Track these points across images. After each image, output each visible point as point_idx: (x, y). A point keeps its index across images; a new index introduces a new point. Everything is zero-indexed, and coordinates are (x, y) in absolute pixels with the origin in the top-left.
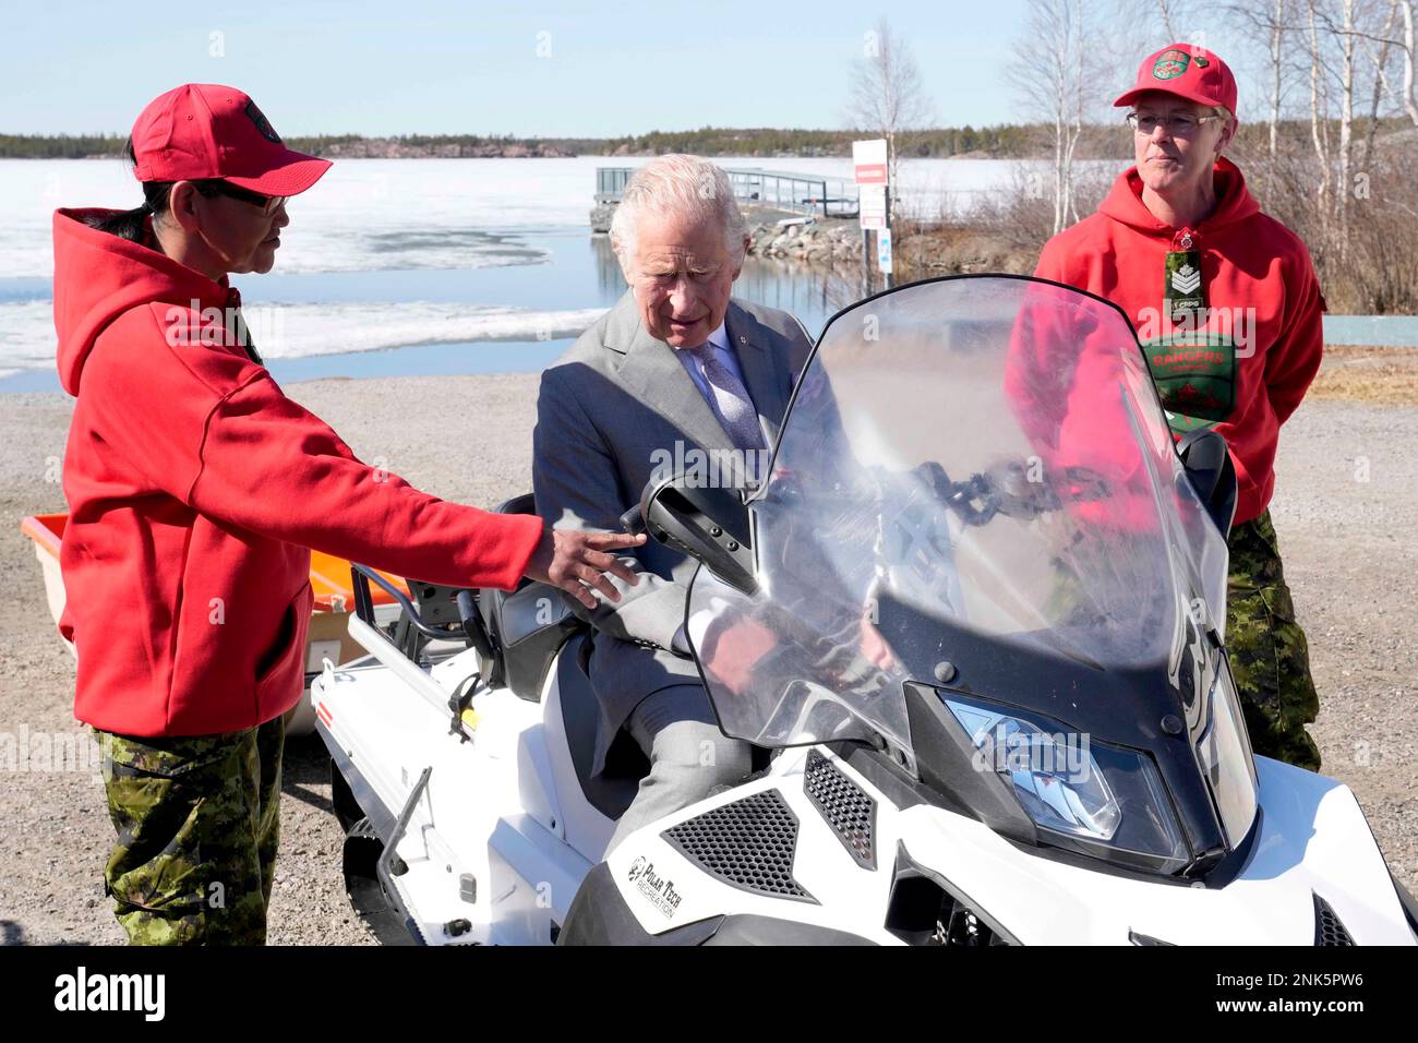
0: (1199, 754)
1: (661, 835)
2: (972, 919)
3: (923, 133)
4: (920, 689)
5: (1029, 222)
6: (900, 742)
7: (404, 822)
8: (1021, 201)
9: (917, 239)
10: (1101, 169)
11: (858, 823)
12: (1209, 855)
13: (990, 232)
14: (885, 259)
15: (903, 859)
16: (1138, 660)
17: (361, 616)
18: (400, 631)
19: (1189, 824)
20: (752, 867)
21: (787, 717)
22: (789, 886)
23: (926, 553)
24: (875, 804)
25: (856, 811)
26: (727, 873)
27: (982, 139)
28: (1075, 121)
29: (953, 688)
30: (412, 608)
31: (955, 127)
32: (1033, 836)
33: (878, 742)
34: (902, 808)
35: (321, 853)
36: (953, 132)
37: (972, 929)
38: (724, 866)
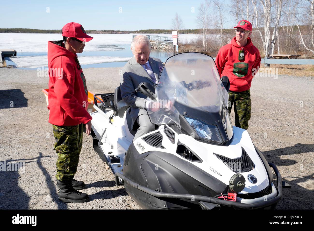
0: (224, 126)
1: (142, 139)
2: (190, 151)
3: (183, 30)
4: (181, 116)
5: (199, 44)
6: (178, 124)
7: (102, 137)
8: (198, 41)
9: (182, 46)
10: (210, 36)
11: (172, 137)
12: (226, 141)
13: (193, 45)
14: (177, 49)
15: (179, 142)
16: (215, 111)
17: (95, 105)
18: (101, 107)
19: (223, 137)
20: (156, 143)
21: (161, 120)
22: (161, 146)
23: (182, 95)
24: (175, 134)
25: (172, 135)
26: (152, 144)
27: (192, 31)
28: (206, 28)
29: (187, 116)
30: (103, 104)
31: (188, 29)
32: (199, 138)
33: (175, 124)
34: (179, 134)
35: (89, 142)
36: (188, 30)
37: (190, 153)
38: (151, 143)
